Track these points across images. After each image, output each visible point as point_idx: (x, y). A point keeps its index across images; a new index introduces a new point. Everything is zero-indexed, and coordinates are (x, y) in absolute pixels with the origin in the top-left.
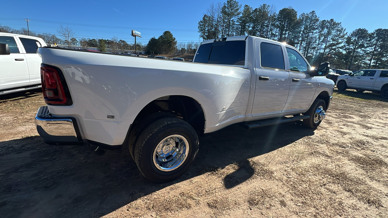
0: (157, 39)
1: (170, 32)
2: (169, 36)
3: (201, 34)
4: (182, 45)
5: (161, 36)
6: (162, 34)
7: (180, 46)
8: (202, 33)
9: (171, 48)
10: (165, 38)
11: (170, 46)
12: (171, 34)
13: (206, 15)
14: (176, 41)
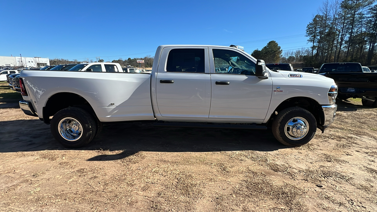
0: (260, 50)
1: (275, 42)
2: (273, 46)
3: (310, 38)
4: (289, 53)
5: (265, 47)
6: (266, 45)
7: (286, 54)
8: (312, 37)
9: (275, 58)
10: (269, 48)
11: (275, 55)
12: (276, 43)
13: (318, 15)
14: (282, 50)
